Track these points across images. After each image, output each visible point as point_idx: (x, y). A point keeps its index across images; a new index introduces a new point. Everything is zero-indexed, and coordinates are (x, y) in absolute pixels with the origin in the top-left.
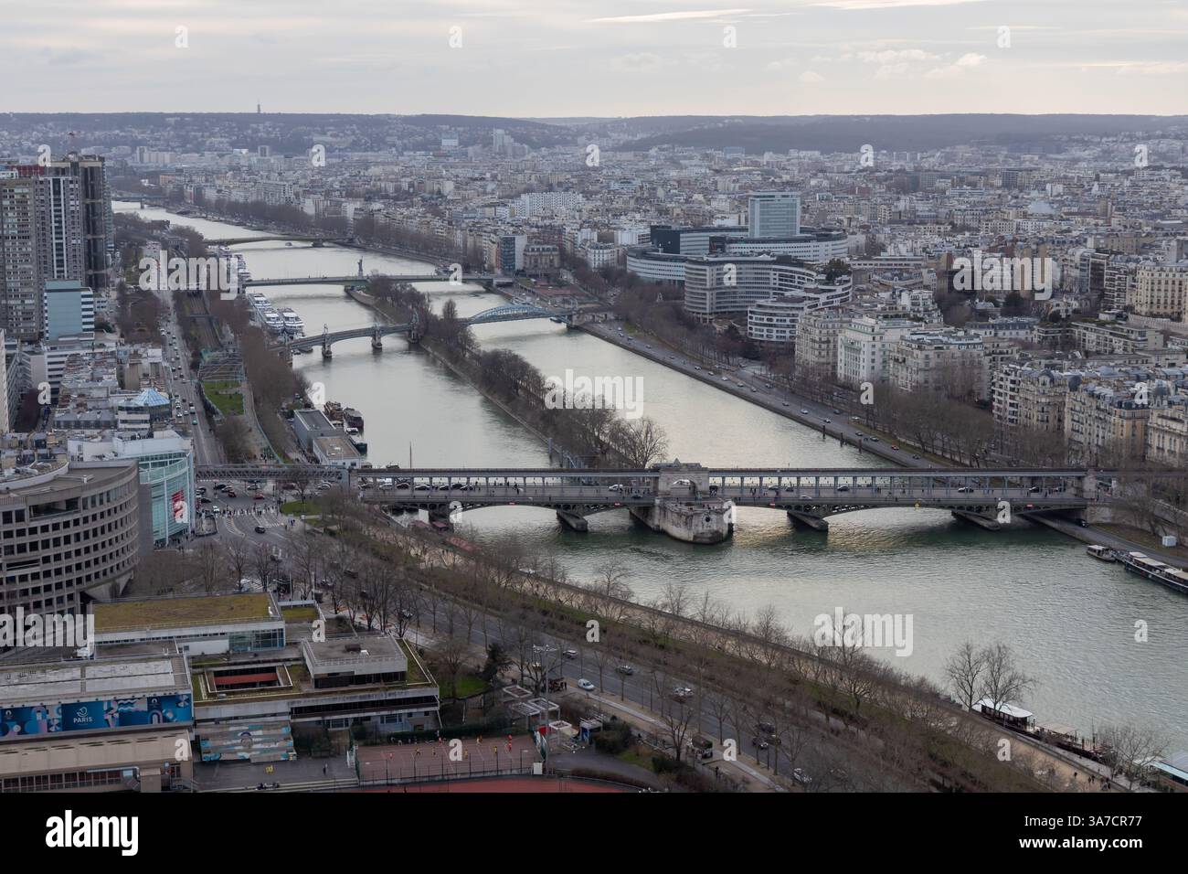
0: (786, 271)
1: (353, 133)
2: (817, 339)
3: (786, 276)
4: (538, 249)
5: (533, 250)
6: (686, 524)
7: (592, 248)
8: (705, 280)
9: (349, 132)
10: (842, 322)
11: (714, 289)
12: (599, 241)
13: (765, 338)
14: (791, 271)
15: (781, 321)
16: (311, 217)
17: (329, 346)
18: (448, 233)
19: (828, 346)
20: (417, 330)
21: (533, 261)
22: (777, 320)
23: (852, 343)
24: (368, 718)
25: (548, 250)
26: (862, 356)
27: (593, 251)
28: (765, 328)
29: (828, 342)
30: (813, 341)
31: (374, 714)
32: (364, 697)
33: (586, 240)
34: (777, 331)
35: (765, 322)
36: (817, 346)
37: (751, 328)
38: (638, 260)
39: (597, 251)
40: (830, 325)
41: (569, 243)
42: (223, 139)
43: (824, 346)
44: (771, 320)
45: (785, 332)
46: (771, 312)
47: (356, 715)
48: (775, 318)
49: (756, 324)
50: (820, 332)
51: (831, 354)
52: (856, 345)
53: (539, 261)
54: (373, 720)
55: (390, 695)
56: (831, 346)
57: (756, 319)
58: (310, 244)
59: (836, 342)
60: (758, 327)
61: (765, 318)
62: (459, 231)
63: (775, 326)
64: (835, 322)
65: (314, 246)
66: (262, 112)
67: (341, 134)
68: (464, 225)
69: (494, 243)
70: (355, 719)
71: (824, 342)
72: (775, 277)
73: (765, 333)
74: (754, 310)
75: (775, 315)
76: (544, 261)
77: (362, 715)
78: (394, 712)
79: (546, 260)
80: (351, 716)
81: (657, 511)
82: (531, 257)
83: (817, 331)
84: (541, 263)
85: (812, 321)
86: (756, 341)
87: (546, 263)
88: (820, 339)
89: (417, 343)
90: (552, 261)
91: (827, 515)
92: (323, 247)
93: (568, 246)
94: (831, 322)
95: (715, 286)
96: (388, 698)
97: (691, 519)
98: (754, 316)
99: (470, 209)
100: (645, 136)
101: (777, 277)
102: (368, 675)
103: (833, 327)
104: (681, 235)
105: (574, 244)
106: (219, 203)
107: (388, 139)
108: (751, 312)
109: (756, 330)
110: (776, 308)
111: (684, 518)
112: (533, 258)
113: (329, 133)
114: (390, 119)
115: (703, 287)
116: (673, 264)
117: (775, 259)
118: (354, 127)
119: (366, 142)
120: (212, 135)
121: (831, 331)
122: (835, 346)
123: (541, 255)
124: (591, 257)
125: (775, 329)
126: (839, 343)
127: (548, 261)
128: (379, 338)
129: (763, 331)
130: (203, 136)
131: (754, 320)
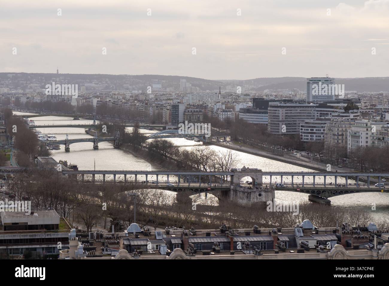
0: (324, 111)
1: (106, 82)
2: (336, 133)
3: (324, 114)
4: (191, 111)
5: (188, 111)
6: (247, 198)
7: (221, 112)
8: (279, 116)
9: (104, 82)
10: (350, 124)
11: (283, 121)
12: (225, 109)
13: (309, 140)
14: (326, 111)
15: (318, 130)
16: (74, 107)
17: (68, 145)
18: (146, 109)
19: (342, 137)
20: (119, 140)
21: (188, 118)
22: (316, 130)
23: (355, 133)
24: (35, 249)
25: (197, 111)
26: (360, 140)
27: (222, 113)
28: (309, 135)
29: (342, 135)
30: (334, 135)
31: (38, 246)
32: (32, 236)
33: (218, 109)
34: (316, 136)
35: (309, 131)
36: (336, 137)
37: (302, 135)
38: (244, 114)
39: (224, 113)
40: (344, 126)
41: (210, 112)
42: (37, 85)
43: (340, 137)
44: (313, 130)
45: (320, 136)
46: (313, 125)
47: (27, 247)
48: (315, 129)
49: (304, 133)
50: (338, 129)
51: (344, 141)
52: (357, 135)
53: (192, 118)
54: (38, 250)
55: (48, 235)
56: (344, 137)
57: (305, 130)
58: (73, 118)
59: (346, 135)
60: (305, 134)
61: (309, 129)
62: (151, 108)
63: (315, 133)
64: (347, 124)
65: (74, 119)
66: (59, 73)
67: (100, 83)
68: (154, 105)
69: (168, 110)
70: (27, 249)
71: (340, 135)
72: (318, 115)
73: (309, 137)
74: (303, 125)
75: (315, 127)
76: (194, 118)
77: (30, 247)
78: (50, 246)
79: (196, 117)
80: (24, 247)
81: (232, 192)
82: (187, 115)
83: (336, 129)
84: (193, 119)
85: (334, 124)
86: (305, 142)
87: (195, 119)
88: (338, 133)
89: (119, 147)
90: (199, 118)
91: (330, 196)
92: (79, 120)
93: (210, 114)
94: (343, 124)
95: (284, 119)
96: (46, 237)
97: (250, 195)
98: (303, 128)
99: (159, 99)
100: (262, 86)
101: (319, 115)
102: (36, 225)
103: (345, 127)
104: (270, 103)
105: (212, 112)
106: (27, 103)
107: (125, 85)
108: (302, 126)
109: (305, 136)
110: (316, 123)
111: (246, 194)
112: (188, 116)
113: (93, 82)
114: (127, 76)
115: (278, 120)
116: (263, 115)
117: (318, 105)
118: (107, 80)
119: (113, 87)
120: (31, 83)
121: (344, 129)
122: (346, 138)
123: (193, 114)
124: (221, 117)
125: (315, 135)
126: (348, 134)
127: (197, 117)
128: (97, 143)
129: (308, 136)
130: (26, 83)
131: (303, 131)
